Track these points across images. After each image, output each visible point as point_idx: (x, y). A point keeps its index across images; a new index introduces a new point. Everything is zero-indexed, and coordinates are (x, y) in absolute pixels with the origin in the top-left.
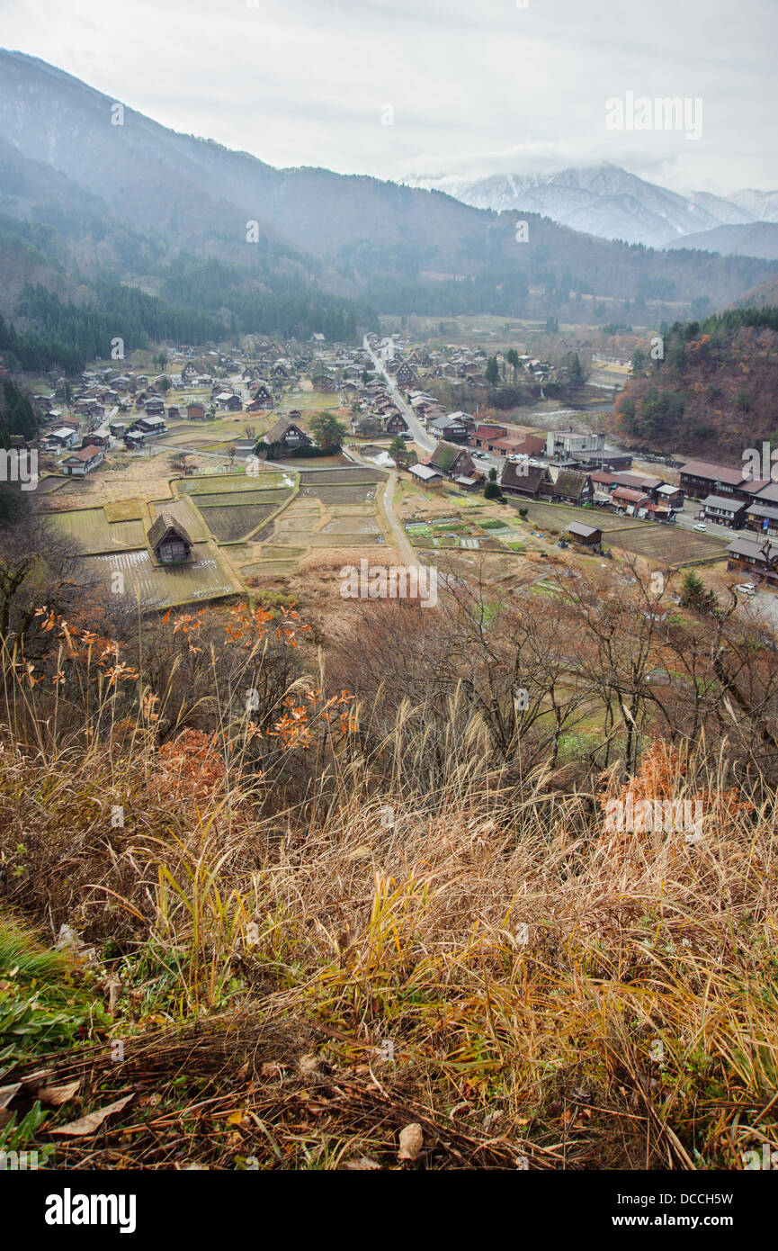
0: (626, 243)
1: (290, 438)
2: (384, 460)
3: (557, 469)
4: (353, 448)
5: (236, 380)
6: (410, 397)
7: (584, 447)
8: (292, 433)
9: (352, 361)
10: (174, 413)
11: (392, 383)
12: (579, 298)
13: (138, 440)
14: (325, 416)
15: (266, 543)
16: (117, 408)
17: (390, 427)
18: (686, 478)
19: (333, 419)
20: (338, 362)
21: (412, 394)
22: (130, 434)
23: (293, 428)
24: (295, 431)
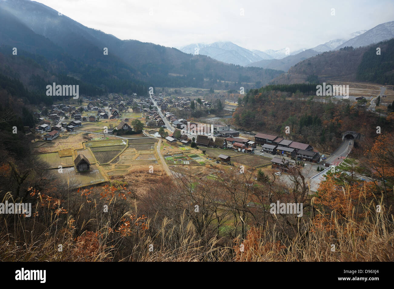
0: (234, 65)
1: (125, 128)
2: (157, 135)
3: (215, 137)
4: (146, 131)
5: (107, 108)
6: (165, 114)
7: (223, 129)
8: (125, 126)
9: (146, 102)
10: (84, 119)
11: (159, 109)
12: (220, 82)
13: (71, 128)
14: (137, 120)
15: (116, 164)
16: (64, 117)
17: (159, 124)
18: (257, 139)
19: (139, 121)
20: (141, 103)
21: (166, 113)
22: (69, 126)
23: (126, 124)
24: (127, 126)
